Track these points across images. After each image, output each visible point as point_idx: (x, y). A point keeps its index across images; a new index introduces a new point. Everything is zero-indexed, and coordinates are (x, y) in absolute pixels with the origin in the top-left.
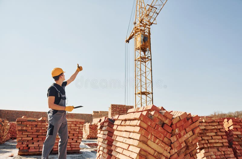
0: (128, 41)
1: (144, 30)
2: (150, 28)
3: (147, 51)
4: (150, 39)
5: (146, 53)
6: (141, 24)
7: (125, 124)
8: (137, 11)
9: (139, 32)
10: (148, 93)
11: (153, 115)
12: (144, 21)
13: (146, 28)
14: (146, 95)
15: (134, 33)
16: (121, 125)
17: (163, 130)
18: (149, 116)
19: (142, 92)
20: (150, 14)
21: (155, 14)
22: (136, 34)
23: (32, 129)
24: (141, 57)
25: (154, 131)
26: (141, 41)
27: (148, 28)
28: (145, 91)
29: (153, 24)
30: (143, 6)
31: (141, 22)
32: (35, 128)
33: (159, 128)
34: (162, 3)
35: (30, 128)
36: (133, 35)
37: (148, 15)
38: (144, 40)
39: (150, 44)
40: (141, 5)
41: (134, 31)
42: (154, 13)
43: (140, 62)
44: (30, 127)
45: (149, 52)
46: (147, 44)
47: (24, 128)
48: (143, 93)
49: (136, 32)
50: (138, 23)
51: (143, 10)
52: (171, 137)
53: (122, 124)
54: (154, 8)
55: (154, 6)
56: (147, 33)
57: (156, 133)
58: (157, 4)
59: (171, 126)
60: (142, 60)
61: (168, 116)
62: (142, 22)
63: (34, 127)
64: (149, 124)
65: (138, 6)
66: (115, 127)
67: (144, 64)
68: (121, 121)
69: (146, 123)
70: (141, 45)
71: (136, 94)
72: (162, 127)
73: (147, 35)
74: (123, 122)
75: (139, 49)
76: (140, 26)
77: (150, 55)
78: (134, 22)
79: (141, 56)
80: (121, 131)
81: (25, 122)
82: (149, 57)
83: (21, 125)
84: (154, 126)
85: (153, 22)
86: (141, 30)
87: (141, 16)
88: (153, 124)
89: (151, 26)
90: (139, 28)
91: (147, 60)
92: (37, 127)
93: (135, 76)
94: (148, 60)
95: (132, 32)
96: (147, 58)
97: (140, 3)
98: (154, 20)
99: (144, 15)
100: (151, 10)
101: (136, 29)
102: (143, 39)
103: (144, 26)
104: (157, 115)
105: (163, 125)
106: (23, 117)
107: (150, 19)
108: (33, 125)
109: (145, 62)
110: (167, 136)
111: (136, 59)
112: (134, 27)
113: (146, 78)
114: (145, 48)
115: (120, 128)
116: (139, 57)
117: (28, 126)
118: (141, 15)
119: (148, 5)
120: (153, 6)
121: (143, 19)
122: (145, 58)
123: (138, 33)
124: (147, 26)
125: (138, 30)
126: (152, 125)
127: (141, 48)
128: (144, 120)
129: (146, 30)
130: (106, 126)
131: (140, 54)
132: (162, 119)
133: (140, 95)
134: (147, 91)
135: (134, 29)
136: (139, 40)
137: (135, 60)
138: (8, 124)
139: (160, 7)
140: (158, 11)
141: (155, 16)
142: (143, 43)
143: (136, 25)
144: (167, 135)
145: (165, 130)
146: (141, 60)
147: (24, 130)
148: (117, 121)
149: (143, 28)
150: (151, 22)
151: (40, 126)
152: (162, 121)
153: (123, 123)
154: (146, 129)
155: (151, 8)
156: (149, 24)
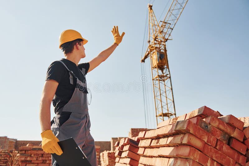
0: (143, 61)
1: (160, 48)
2: (165, 45)
3: (164, 69)
4: (167, 56)
5: (164, 71)
6: (156, 42)
7: (158, 144)
8: (150, 30)
9: (154, 49)
10: (171, 114)
11: (210, 124)
12: (158, 38)
13: (161, 46)
14: (169, 117)
15: (149, 52)
16: (150, 147)
17: (230, 151)
18: (203, 125)
19: (163, 114)
20: (164, 31)
21: (169, 30)
22: (152, 53)
23: (37, 160)
24: (159, 76)
25: (216, 152)
26: (157, 58)
27: (163, 45)
28: (167, 112)
29: (168, 41)
30: (156, 23)
31: (155, 40)
32: (40, 159)
33: (224, 147)
34: (175, 18)
35: (35, 159)
36: (149, 54)
37: (162, 32)
38: (160, 58)
39: (167, 61)
40: (153, 22)
41: (149, 50)
42: (168, 28)
43: (158, 81)
44: (35, 157)
45: (167, 69)
46: (164, 61)
47: (28, 159)
48: (165, 115)
49: (151, 51)
50: (152, 41)
51: (156, 27)
52: (247, 162)
53: (152, 145)
54: (168, 24)
55: (168, 22)
56: (163, 50)
57: (219, 155)
58: (170, 19)
59: (243, 143)
60: (161, 79)
61: (236, 124)
62: (157, 39)
63: (40, 157)
64: (206, 140)
65: (151, 24)
66: (140, 151)
67: (163, 82)
68: (150, 140)
69: (200, 139)
70: (158, 63)
71: (157, 116)
72: (229, 144)
73: (162, 52)
74: (153, 141)
75: (156, 68)
76: (155, 44)
77: (168, 73)
78: (148, 41)
79: (159, 74)
80: (152, 157)
81: (30, 150)
82: (168, 74)
83: (25, 155)
84: (214, 143)
85: (168, 39)
86: (156, 48)
87: (155, 34)
88: (212, 139)
89: (166, 42)
90: (154, 46)
91: (165, 78)
92: (44, 157)
93: (154, 97)
94: (167, 78)
95: (147, 51)
96: (166, 76)
97: (153, 21)
98: (169, 36)
99: (157, 33)
100: (165, 26)
101: (150, 47)
102: (159, 56)
103: (159, 44)
104: (216, 122)
105: (230, 140)
106: (27, 145)
107: (165, 36)
108: (39, 154)
109: (164, 81)
110: (240, 161)
111: (154, 78)
112: (149, 46)
113: (166, 97)
114: (162, 66)
115: (148, 152)
116: (156, 76)
117: (33, 155)
118: (154, 32)
119: (161, 21)
120: (166, 22)
121: (157, 36)
122: (164, 76)
123: (153, 51)
124: (162, 43)
125: (153, 48)
126: (210, 143)
127: (158, 66)
128: (195, 133)
129: (162, 47)
130: (126, 151)
131: (157, 72)
132: (225, 130)
133: (162, 117)
134: (169, 112)
135: (149, 48)
136: (155, 58)
137: (153, 80)
138: (18, 155)
139: (174, 21)
140: (172, 26)
141: (170, 32)
142: (160, 61)
143: (150, 43)
144: (238, 159)
145: (234, 149)
146: (159, 78)
147: (28, 161)
148: (143, 141)
149: (158, 46)
150: (166, 38)
151: (47, 156)
152: (226, 133)
153: (154, 143)
154: (202, 150)
155: (164, 24)
156: (164, 40)
